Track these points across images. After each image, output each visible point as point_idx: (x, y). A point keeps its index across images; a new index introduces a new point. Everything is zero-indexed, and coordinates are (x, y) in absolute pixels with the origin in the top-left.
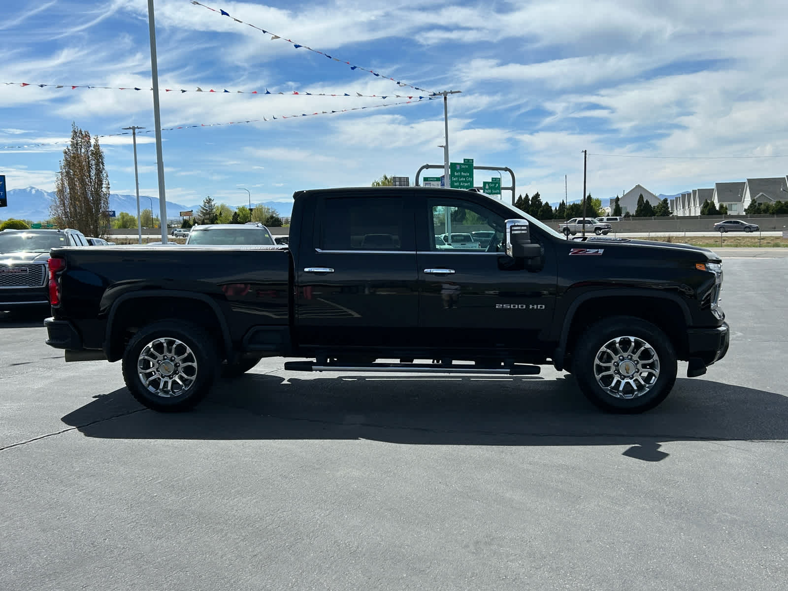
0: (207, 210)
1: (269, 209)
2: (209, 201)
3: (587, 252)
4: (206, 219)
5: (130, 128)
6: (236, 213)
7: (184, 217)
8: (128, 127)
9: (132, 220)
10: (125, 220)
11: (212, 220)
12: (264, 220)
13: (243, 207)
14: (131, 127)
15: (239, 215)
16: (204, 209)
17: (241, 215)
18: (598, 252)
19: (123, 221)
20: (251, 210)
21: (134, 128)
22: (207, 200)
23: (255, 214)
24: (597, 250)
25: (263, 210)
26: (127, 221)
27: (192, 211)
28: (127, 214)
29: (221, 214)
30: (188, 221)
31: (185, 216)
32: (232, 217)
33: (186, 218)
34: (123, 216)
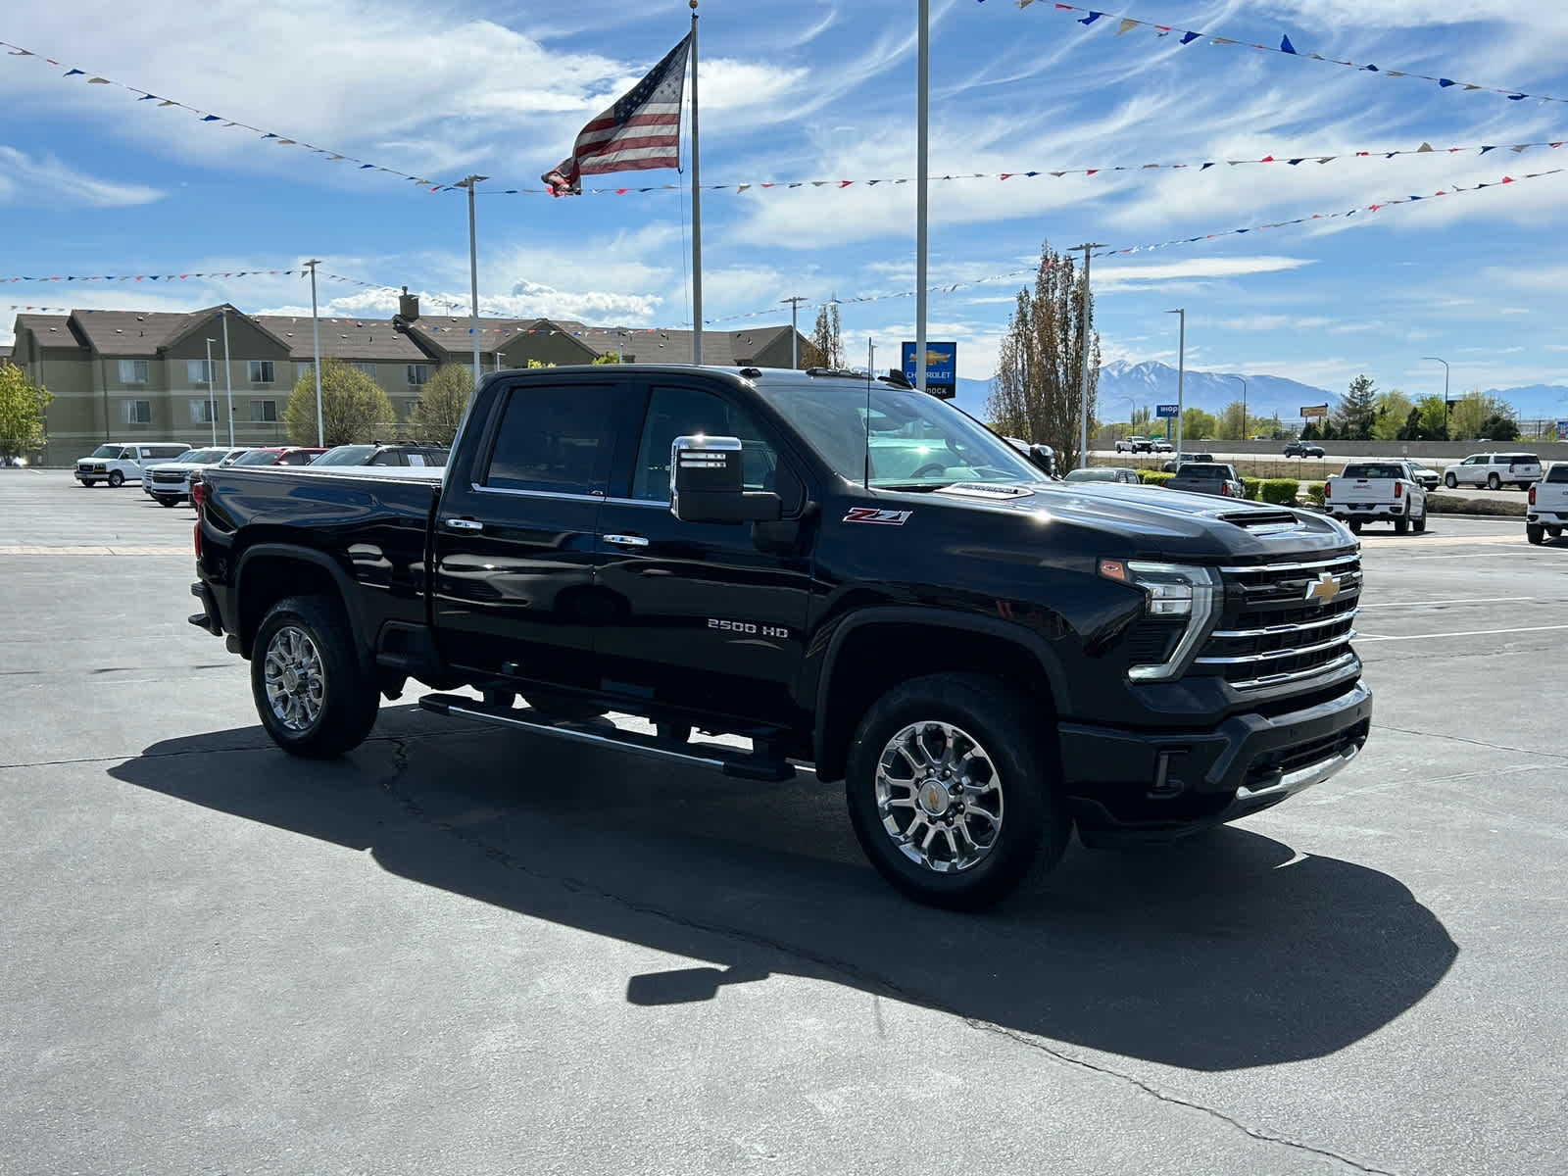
0: (1356, 404)
1: (1492, 402)
2: (1362, 385)
3: (878, 515)
4: (1352, 423)
5: (1081, 248)
6: (1415, 410)
7: (1309, 419)
8: (1078, 246)
9: (1209, 424)
10: (1195, 423)
11: (1363, 423)
12: (1479, 424)
13: (1431, 398)
14: (1084, 245)
15: (1421, 415)
16: (1350, 402)
17: (1426, 413)
18: (899, 516)
19: (1192, 426)
20: (1451, 403)
21: (1088, 247)
22: (1358, 383)
23: (1459, 413)
24: (896, 513)
25: (1480, 403)
26: (1199, 426)
27: (1327, 405)
28: (1201, 412)
29: (1383, 411)
30: (1315, 428)
31: (1311, 415)
32: (1406, 419)
33: (1312, 420)
34: (1192, 417)
